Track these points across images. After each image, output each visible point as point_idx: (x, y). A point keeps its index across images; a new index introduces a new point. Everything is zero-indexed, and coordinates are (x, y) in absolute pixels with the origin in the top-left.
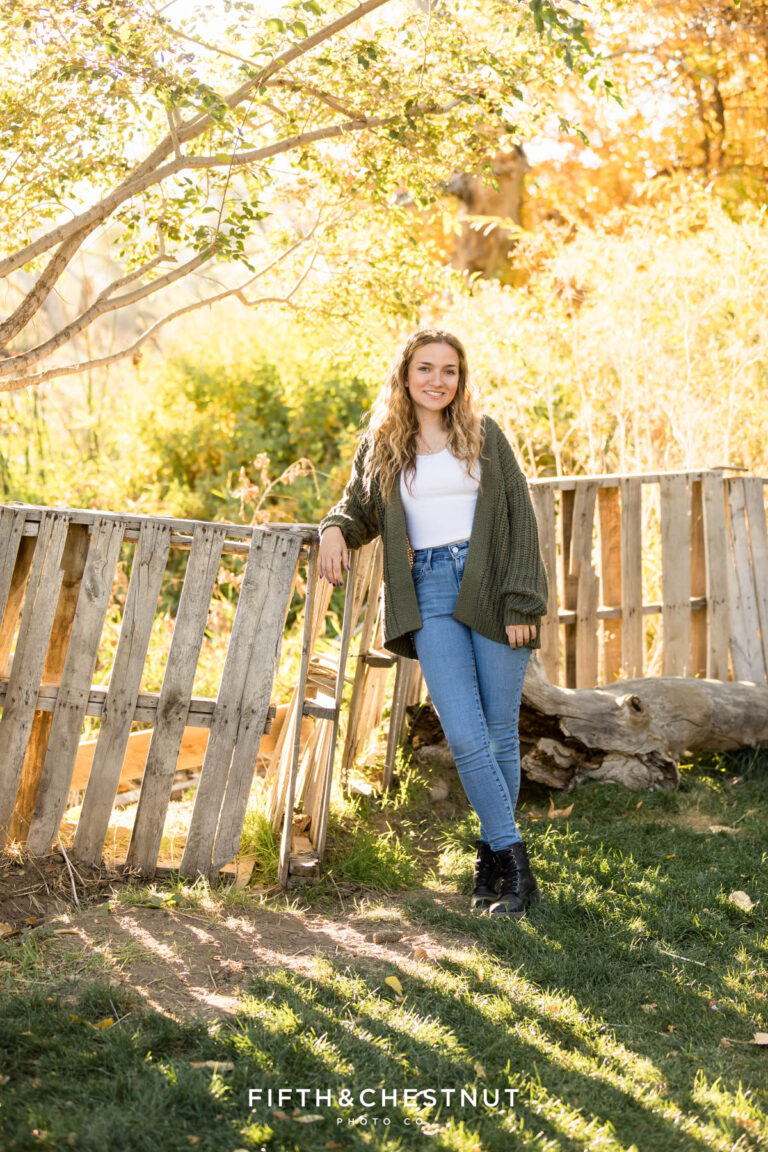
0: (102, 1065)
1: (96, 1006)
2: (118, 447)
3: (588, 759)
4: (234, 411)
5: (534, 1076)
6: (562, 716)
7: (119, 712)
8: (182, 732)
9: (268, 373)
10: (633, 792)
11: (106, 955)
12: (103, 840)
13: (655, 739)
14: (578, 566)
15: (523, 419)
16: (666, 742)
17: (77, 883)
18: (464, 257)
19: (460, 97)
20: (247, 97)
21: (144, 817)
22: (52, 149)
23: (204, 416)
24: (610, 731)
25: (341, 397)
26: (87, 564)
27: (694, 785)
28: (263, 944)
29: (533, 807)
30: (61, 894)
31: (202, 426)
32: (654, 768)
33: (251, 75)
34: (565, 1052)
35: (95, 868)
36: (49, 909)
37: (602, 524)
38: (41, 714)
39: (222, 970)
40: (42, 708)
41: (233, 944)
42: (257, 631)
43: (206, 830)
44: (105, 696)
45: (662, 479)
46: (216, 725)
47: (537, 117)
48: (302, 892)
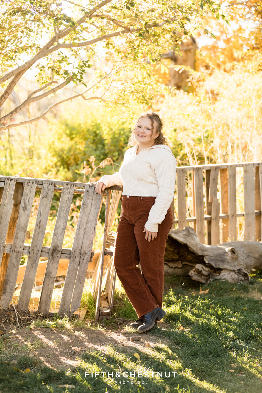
0: (25, 386)
1: (24, 364)
2: (40, 155)
3: (215, 272)
4: (84, 140)
5: (188, 391)
6: (205, 255)
7: (35, 254)
8: (59, 261)
9: (98, 126)
10: (232, 284)
11: (29, 345)
12: (29, 302)
13: (241, 264)
14: (212, 199)
15: (192, 143)
16: (245, 265)
17: (19, 319)
18: (173, 82)
19: (165, 21)
20: (84, 21)
21: (44, 293)
22: (12, 41)
23: (73, 143)
24: (223, 261)
25: (125, 135)
26: (23, 198)
27: (256, 282)
28: (88, 341)
29: (194, 290)
30: (13, 323)
31: (72, 146)
32: (240, 275)
33: (86, 13)
34: (201, 381)
35: (26, 313)
36: (8, 328)
37: (221, 183)
38: (6, 254)
39: (72, 351)
40: (6, 252)
41: (77, 341)
42: (87, 223)
43: (68, 298)
44: (29, 247)
45: (244, 166)
46: (72, 258)
47: (196, 28)
48: (104, 322)
